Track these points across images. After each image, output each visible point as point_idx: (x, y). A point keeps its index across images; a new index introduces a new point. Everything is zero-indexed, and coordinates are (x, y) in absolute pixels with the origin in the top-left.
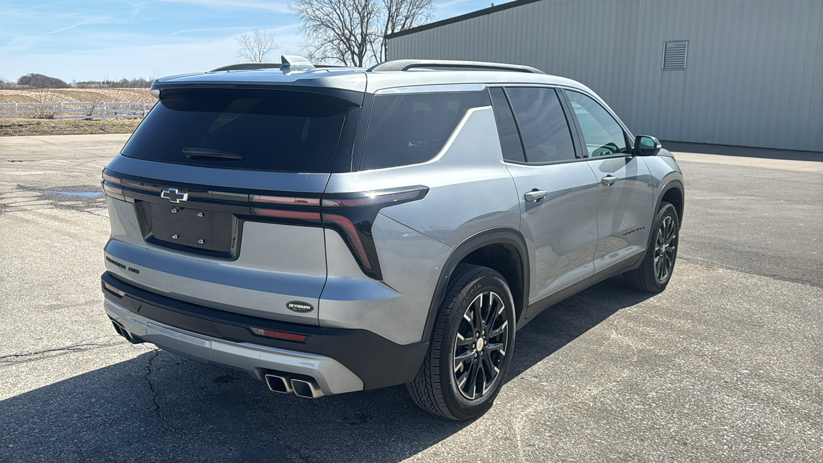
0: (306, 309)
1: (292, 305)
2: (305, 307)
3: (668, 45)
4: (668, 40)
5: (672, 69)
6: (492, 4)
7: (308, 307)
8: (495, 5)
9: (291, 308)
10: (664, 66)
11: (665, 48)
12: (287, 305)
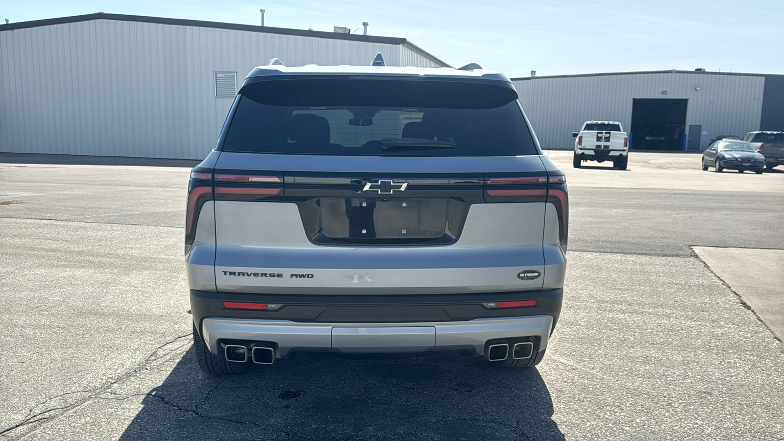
0: (535, 276)
1: (522, 275)
2: (533, 275)
3: (218, 75)
4: (217, 71)
5: (224, 97)
6: (7, 20)
7: (537, 274)
8: (10, 23)
9: (522, 278)
10: (217, 94)
11: (216, 78)
12: (518, 276)
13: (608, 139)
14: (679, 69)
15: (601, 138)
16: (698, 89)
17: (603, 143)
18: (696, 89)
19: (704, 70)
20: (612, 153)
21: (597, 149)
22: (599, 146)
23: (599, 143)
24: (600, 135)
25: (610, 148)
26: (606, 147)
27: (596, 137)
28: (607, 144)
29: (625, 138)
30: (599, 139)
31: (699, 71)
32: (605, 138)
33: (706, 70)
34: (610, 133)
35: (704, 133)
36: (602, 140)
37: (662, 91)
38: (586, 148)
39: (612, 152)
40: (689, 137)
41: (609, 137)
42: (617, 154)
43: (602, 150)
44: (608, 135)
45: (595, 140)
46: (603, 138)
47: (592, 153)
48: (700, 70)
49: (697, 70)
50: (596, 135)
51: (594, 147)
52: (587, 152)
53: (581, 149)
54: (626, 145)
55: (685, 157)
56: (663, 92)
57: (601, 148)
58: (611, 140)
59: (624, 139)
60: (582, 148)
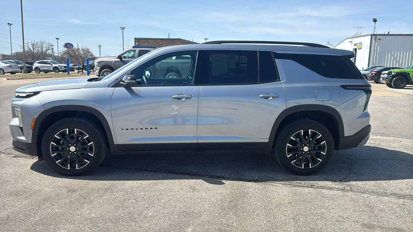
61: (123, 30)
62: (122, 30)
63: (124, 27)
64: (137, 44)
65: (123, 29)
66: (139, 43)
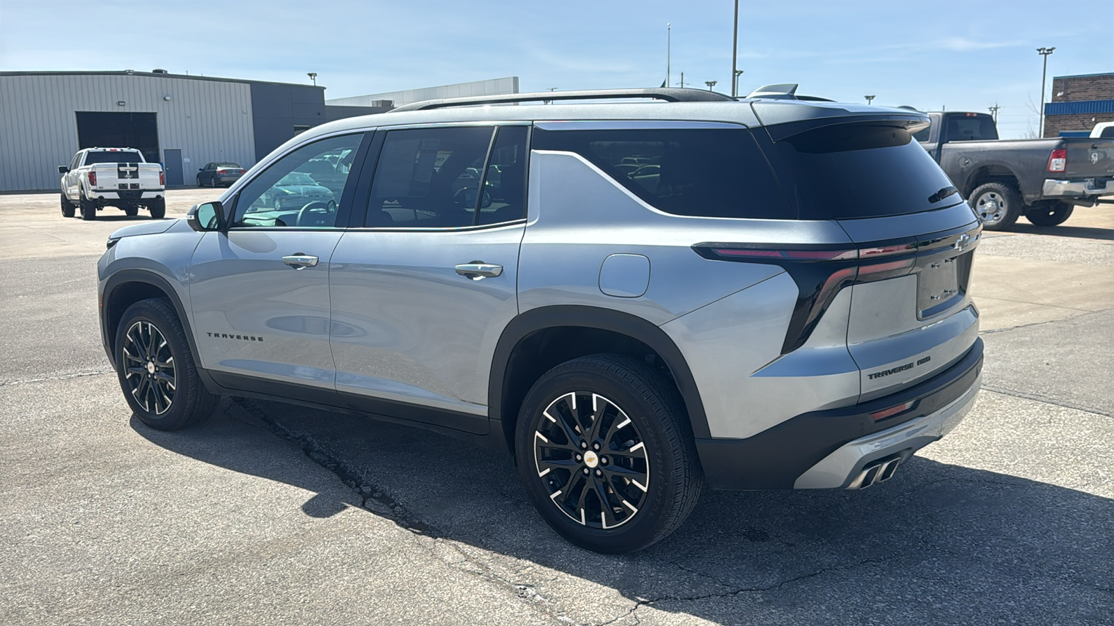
13: (135, 175)
14: (136, 70)
15: (125, 172)
16: (168, 98)
17: (129, 181)
18: (165, 99)
19: (166, 71)
20: (145, 195)
21: (122, 189)
22: (123, 185)
23: (123, 181)
24: (122, 169)
25: (141, 187)
26: (133, 186)
27: (117, 171)
28: (135, 181)
29: (160, 172)
30: (122, 175)
31: (158, 73)
32: (131, 172)
33: (168, 73)
34: (137, 166)
35: (186, 160)
36: (127, 176)
37: (117, 102)
38: (104, 189)
39: (144, 193)
40: (166, 167)
41: (137, 170)
42: (153, 195)
43: (129, 191)
44: (134, 169)
45: (117, 177)
46: (128, 173)
47: (115, 196)
48: (160, 71)
49: (155, 71)
50: (117, 168)
51: (117, 188)
52: (107, 196)
53: (96, 191)
54: (162, 183)
55: (189, 195)
56: (119, 102)
57: (127, 188)
58: (140, 176)
59: (158, 174)
60: (98, 189)
61: (1048, 56)
62: (1044, 55)
63: (1050, 48)
64: (1061, 96)
65: (1046, 54)
66: (1069, 91)
